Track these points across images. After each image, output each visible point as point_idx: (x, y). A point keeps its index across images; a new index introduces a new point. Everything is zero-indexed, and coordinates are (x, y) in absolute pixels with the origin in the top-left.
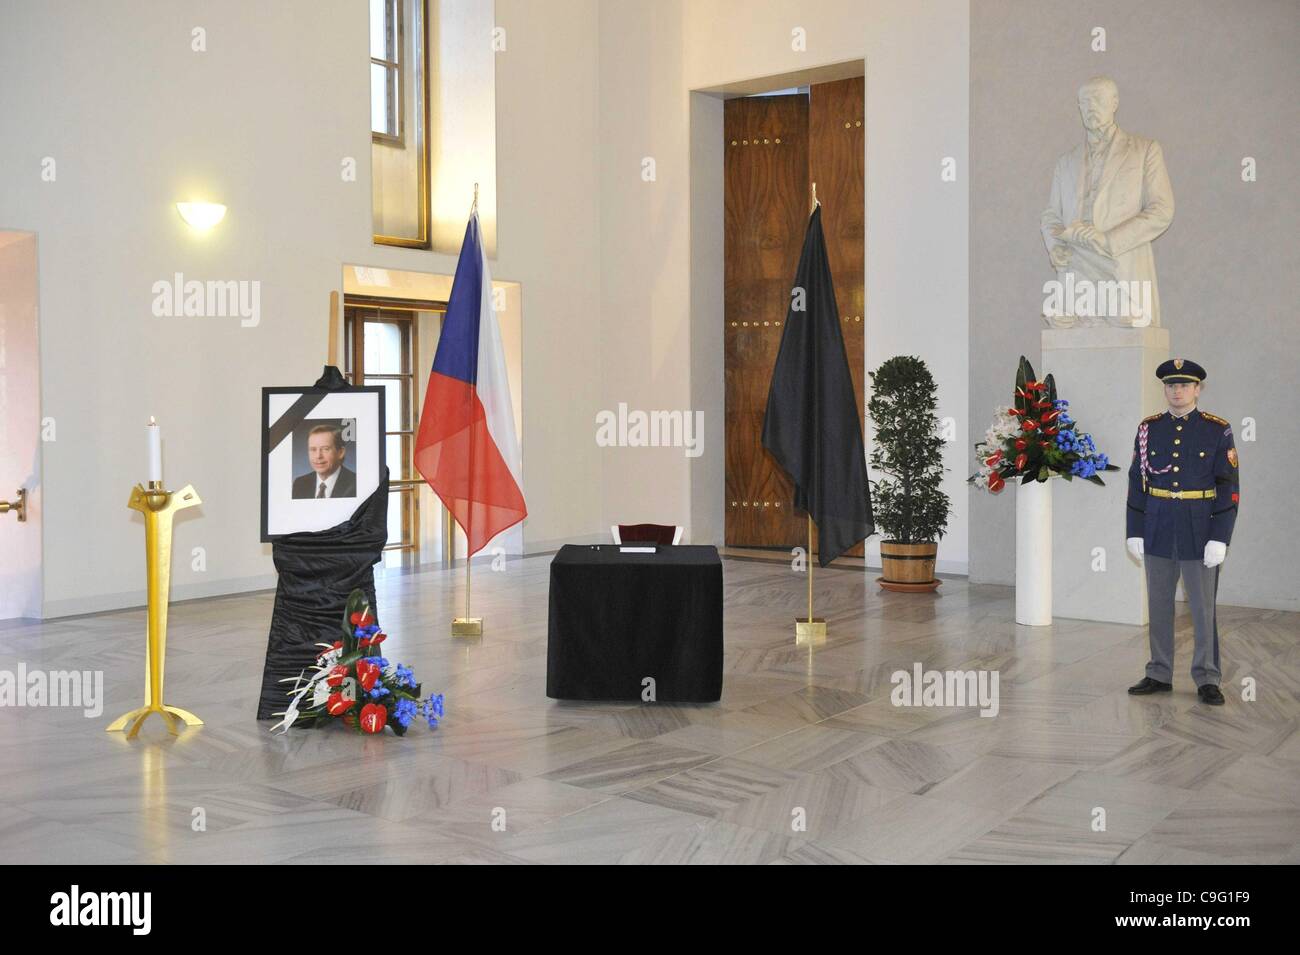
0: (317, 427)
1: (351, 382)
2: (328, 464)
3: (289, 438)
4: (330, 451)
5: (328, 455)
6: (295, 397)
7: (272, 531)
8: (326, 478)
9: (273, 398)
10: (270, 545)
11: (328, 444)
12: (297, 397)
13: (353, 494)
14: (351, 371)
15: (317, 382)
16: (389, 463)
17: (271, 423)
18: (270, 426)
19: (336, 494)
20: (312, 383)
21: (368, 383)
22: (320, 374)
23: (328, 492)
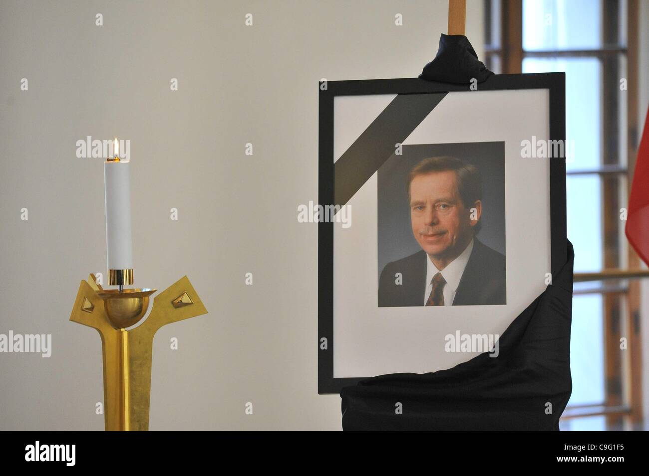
0: (425, 162)
1: (497, 69)
2: (449, 235)
3: (372, 184)
4: (453, 210)
5: (447, 218)
6: (382, 102)
7: (342, 370)
8: (444, 265)
9: (341, 103)
10: (336, 400)
11: (447, 195)
12: (385, 101)
13: (499, 298)
14: (496, 42)
15: (425, 69)
16: (572, 235)
17: (338, 153)
18: (336, 158)
19: (464, 297)
20: (415, 72)
21: (530, 67)
22: (430, 52)
23: (449, 293)
